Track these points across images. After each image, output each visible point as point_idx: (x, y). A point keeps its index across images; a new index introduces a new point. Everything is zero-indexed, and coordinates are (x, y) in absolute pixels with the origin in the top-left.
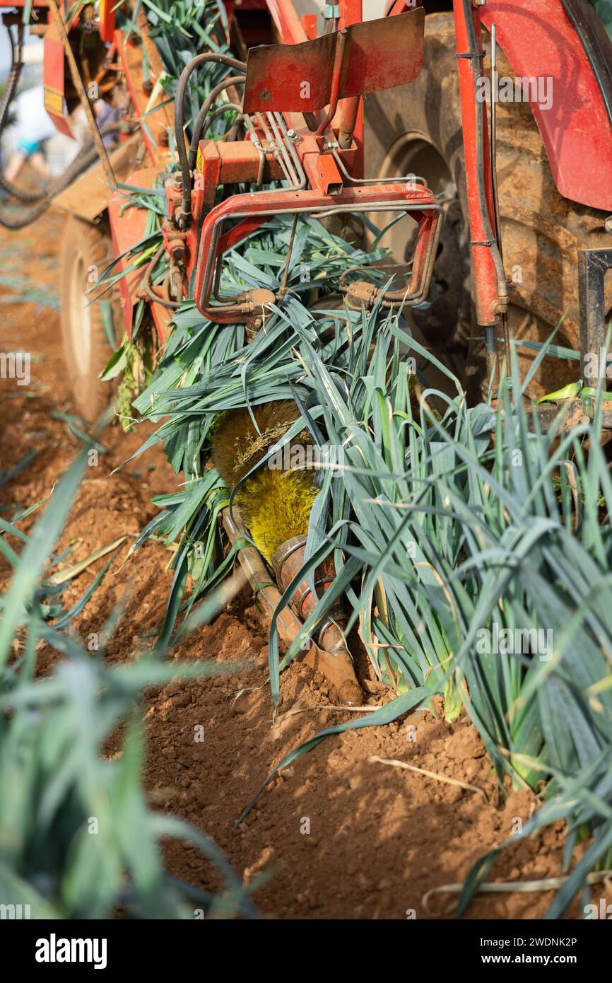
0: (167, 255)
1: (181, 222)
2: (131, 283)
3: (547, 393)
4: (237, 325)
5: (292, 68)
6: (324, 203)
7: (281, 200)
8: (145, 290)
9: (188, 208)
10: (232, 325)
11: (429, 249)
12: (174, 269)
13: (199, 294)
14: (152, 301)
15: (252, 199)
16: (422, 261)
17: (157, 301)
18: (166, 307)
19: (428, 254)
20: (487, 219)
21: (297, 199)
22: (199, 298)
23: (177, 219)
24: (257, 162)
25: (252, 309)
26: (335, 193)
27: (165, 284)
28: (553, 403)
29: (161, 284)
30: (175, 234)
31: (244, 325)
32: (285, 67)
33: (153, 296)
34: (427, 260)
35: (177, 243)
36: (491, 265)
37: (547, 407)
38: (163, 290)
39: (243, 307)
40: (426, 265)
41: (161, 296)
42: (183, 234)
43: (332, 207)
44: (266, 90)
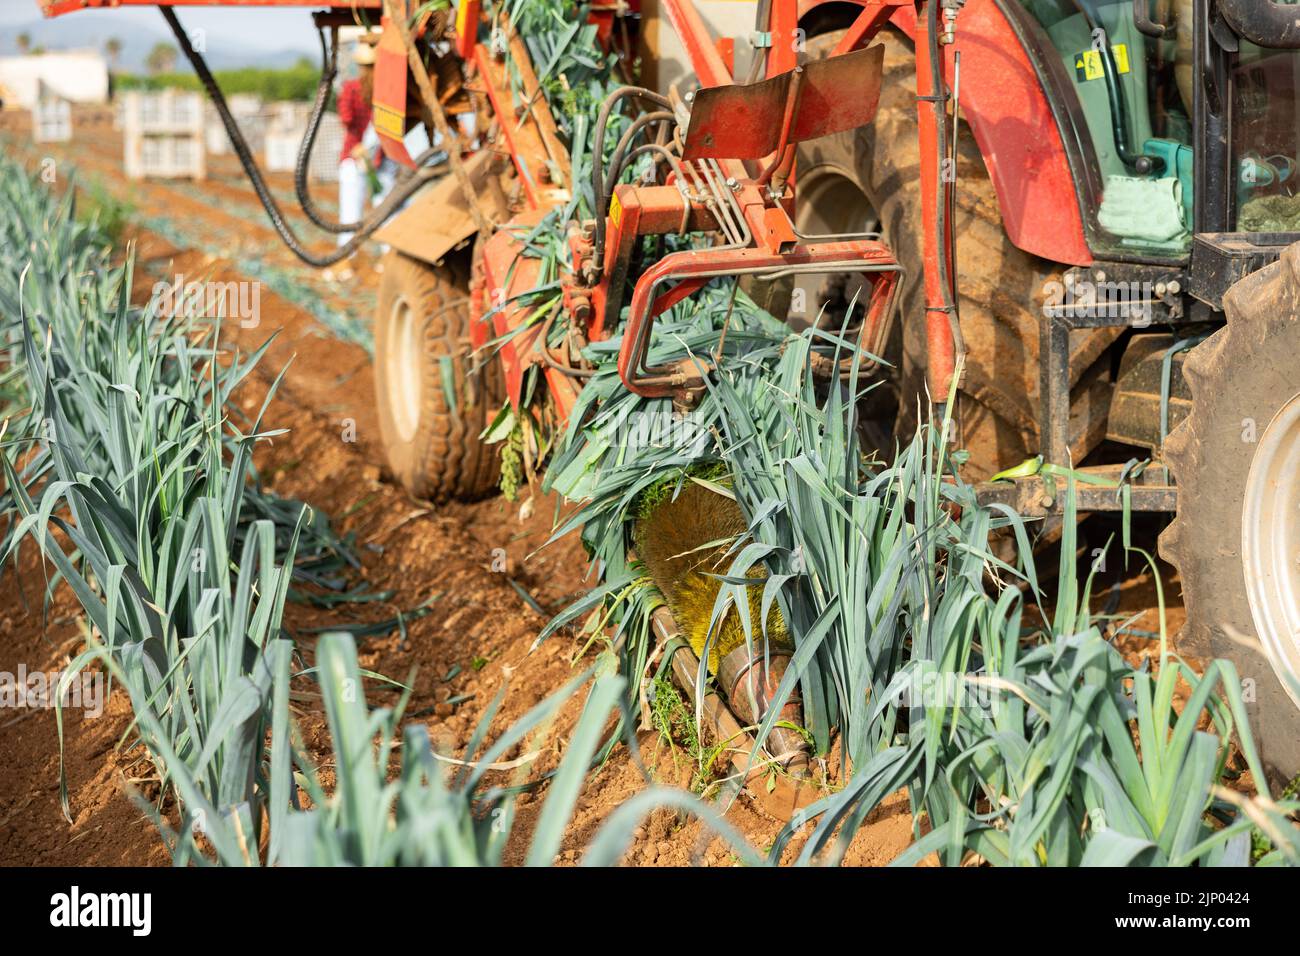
0: (566, 313)
1: (591, 278)
2: (521, 344)
3: (1002, 469)
4: (663, 398)
5: (742, 110)
6: (773, 263)
7: (727, 260)
8: (541, 354)
9: (600, 263)
10: (656, 399)
11: (885, 314)
12: (577, 330)
13: (626, 364)
14: (548, 367)
15: (694, 257)
16: (875, 328)
17: (557, 368)
18: (567, 375)
19: (884, 320)
20: (946, 282)
21: (743, 258)
22: (625, 369)
23: (585, 273)
24: (682, 211)
25: (683, 381)
26: (788, 252)
27: (564, 346)
28: (1010, 481)
29: (560, 346)
30: (578, 290)
31: (672, 398)
32: (733, 110)
33: (551, 362)
34: (882, 326)
35: (581, 302)
36: (948, 334)
37: (1005, 486)
38: (562, 353)
39: (674, 379)
40: (880, 332)
41: (560, 362)
42: (587, 291)
43: (783, 267)
44: (709, 135)
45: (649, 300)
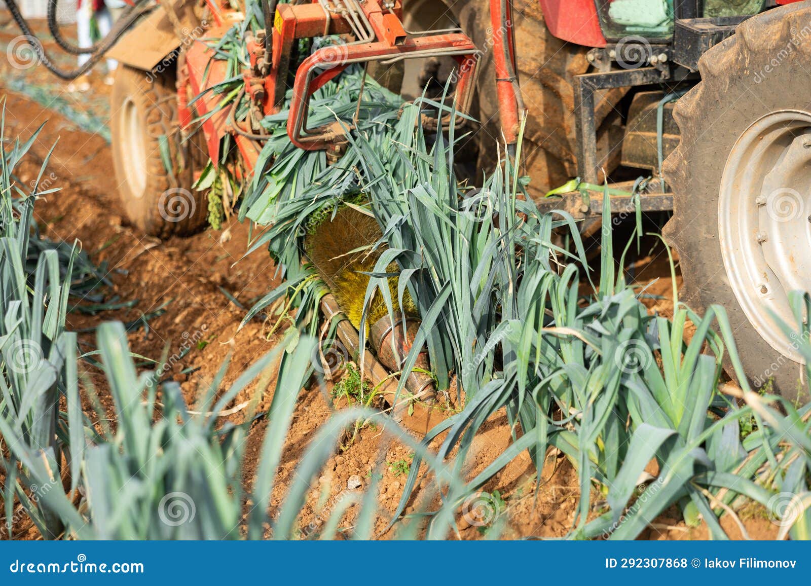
0: (247, 97)
1: (264, 70)
2: (217, 120)
3: (552, 189)
4: (319, 151)
6: (391, 52)
7: (359, 51)
8: (232, 126)
9: (270, 60)
10: (314, 151)
11: (469, 84)
12: (256, 108)
13: (293, 128)
14: (237, 134)
16: (462, 94)
17: (244, 135)
18: (250, 139)
19: (468, 88)
20: (509, 60)
21: (369, 50)
22: (292, 131)
23: (259, 68)
24: (324, 20)
25: (333, 138)
26: (401, 44)
27: (248, 120)
28: (559, 196)
29: (244, 120)
30: (255, 80)
31: (325, 150)
33: (239, 131)
34: (467, 93)
35: (257, 88)
36: (512, 95)
37: (555, 199)
38: (246, 125)
39: (326, 136)
40: (466, 97)
41: (246, 131)
42: (261, 80)
43: (398, 54)
45: (306, 82)
